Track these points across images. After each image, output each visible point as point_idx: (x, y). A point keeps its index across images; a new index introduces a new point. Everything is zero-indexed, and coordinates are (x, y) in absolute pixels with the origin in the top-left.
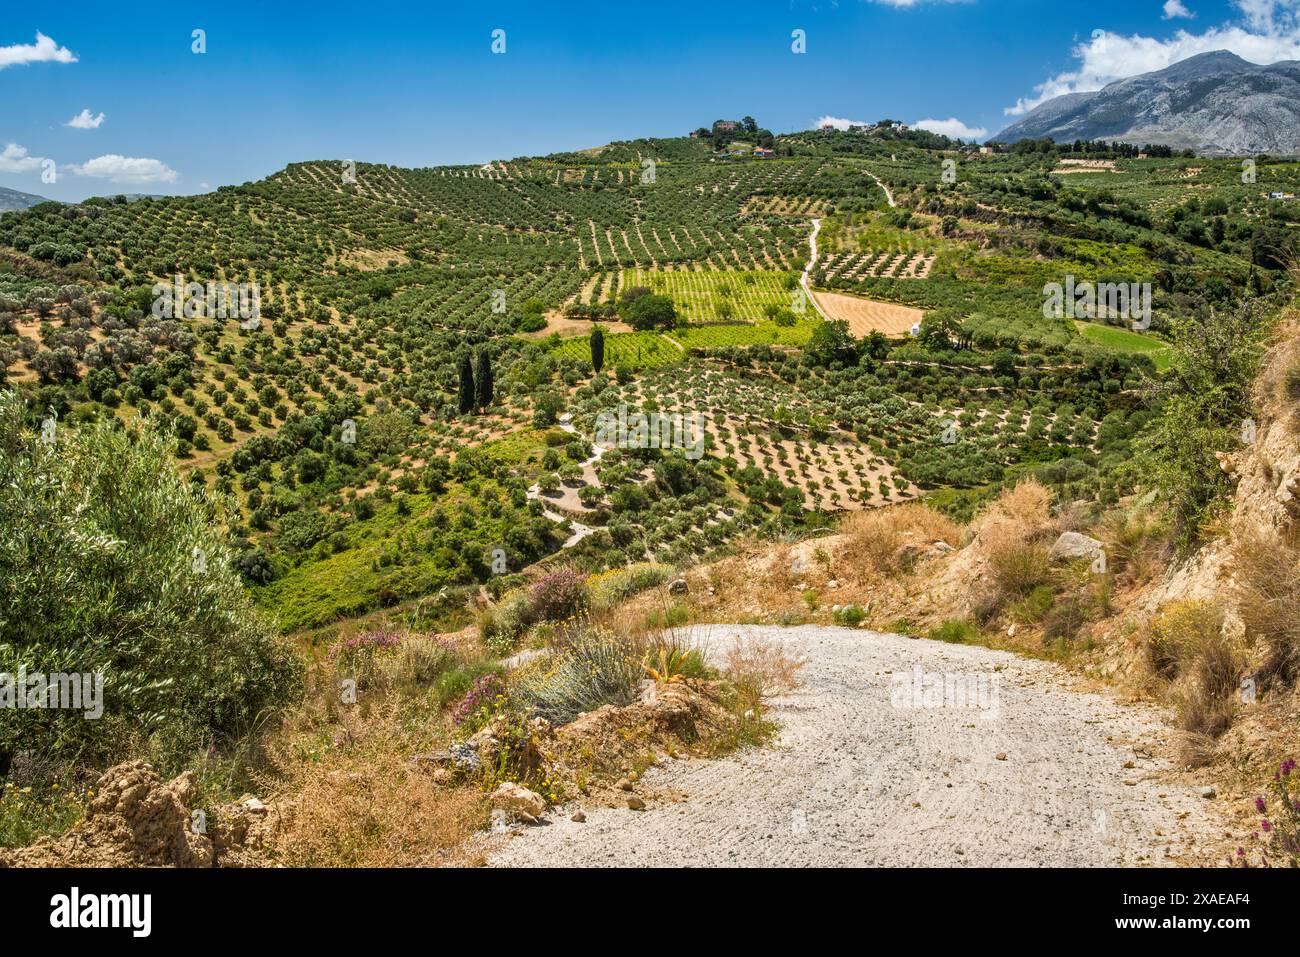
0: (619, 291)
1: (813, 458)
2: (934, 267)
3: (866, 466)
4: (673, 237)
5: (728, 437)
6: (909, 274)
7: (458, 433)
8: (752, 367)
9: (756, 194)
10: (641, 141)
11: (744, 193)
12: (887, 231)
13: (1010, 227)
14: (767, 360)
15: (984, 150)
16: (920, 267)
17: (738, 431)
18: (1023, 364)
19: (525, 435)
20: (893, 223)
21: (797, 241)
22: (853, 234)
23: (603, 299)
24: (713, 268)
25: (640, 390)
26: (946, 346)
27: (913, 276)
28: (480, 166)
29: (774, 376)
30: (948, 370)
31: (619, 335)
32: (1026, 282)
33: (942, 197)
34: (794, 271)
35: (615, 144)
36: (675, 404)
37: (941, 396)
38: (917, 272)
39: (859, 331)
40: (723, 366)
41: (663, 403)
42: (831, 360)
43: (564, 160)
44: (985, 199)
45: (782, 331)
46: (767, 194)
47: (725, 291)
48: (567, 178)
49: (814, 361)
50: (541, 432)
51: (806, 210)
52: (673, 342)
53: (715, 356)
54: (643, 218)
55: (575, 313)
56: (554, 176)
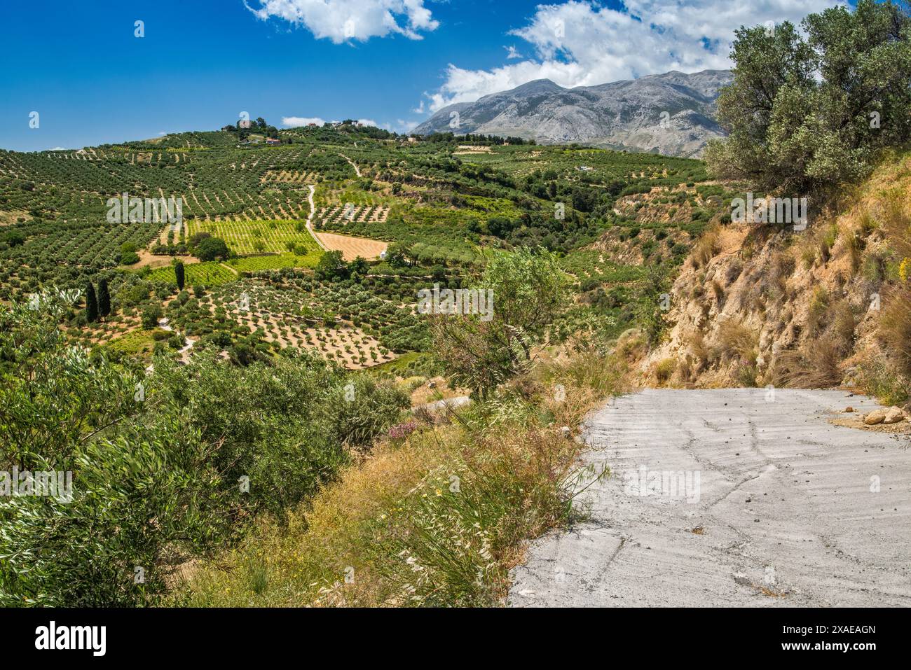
0: (186, 235)
1: (328, 339)
2: (389, 215)
3: (361, 342)
4: (218, 198)
5: (273, 328)
6: (374, 220)
7: (89, 335)
8: (283, 283)
9: (270, 169)
10: (188, 133)
11: (262, 169)
12: (358, 192)
13: (434, 189)
14: (292, 278)
15: (411, 139)
16: (381, 215)
17: (279, 324)
18: (450, 274)
19: (137, 334)
20: (361, 187)
21: (300, 200)
22: (336, 194)
23: (176, 241)
24: (248, 218)
25: (211, 300)
26: (403, 264)
27: (377, 221)
28: (75, 151)
29: (298, 287)
30: (405, 279)
31: (192, 265)
32: (446, 223)
33: (391, 171)
34: (302, 220)
35: (171, 135)
36: (236, 308)
37: (402, 296)
38: (379, 218)
39: (349, 257)
40: (264, 283)
41: (228, 309)
42: (332, 276)
43: (136, 146)
44: (418, 172)
45: (299, 258)
46: (278, 169)
47: (257, 233)
48: (140, 159)
49: (323, 277)
50: (148, 332)
51: (304, 179)
52: (229, 268)
53: (259, 276)
54: (196, 186)
55: (159, 251)
56: (130, 157)
